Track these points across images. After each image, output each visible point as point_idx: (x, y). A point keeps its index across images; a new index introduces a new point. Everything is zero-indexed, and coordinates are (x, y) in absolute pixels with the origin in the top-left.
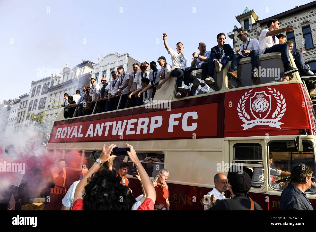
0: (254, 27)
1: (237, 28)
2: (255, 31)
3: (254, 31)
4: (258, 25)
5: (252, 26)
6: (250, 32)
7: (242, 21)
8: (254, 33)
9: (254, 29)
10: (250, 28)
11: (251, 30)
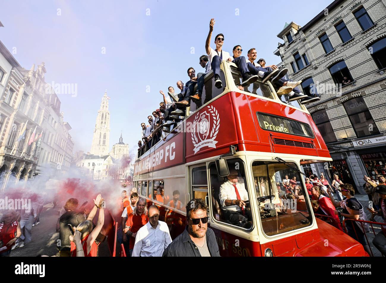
0: (298, 36)
1: (281, 44)
2: (300, 39)
3: (298, 40)
4: (301, 32)
5: (295, 36)
6: (295, 42)
7: (284, 37)
8: (298, 41)
9: (297, 38)
10: (293, 40)
11: (295, 40)
